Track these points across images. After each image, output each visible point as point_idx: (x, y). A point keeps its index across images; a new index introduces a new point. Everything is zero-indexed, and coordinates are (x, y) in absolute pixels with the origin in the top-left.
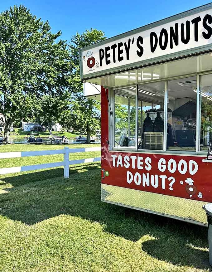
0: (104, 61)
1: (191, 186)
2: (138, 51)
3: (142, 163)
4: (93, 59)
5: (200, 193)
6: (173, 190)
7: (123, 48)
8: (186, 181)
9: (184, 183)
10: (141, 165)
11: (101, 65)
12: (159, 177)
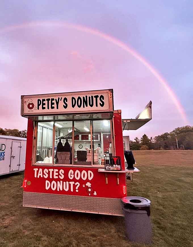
0: (41, 106)
1: (90, 188)
2: (64, 105)
3: (57, 174)
4: (32, 104)
5: (95, 192)
6: (78, 192)
7: (54, 102)
8: (87, 185)
9: (85, 186)
10: (56, 176)
11: (38, 109)
12: (69, 183)
